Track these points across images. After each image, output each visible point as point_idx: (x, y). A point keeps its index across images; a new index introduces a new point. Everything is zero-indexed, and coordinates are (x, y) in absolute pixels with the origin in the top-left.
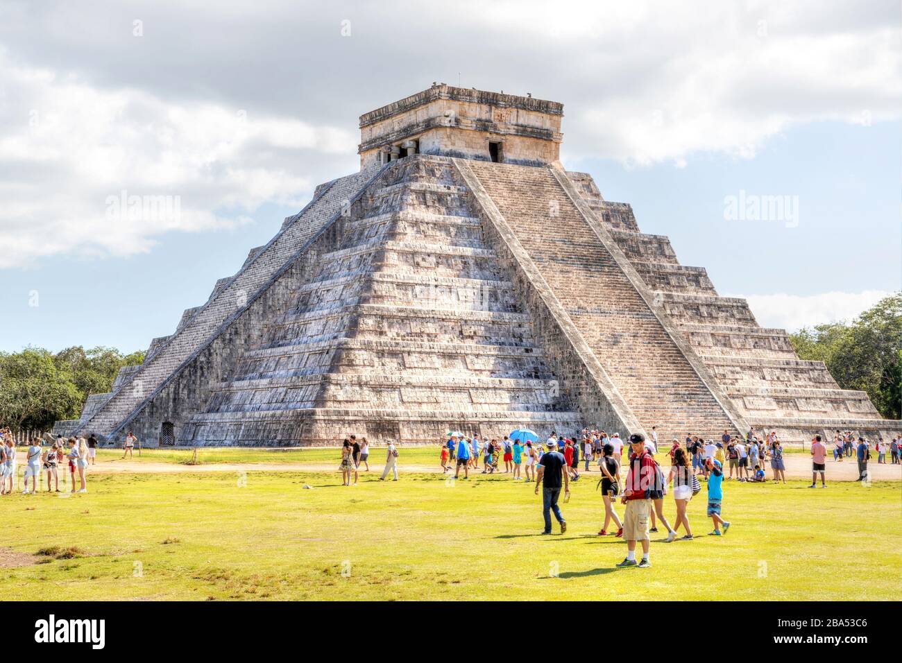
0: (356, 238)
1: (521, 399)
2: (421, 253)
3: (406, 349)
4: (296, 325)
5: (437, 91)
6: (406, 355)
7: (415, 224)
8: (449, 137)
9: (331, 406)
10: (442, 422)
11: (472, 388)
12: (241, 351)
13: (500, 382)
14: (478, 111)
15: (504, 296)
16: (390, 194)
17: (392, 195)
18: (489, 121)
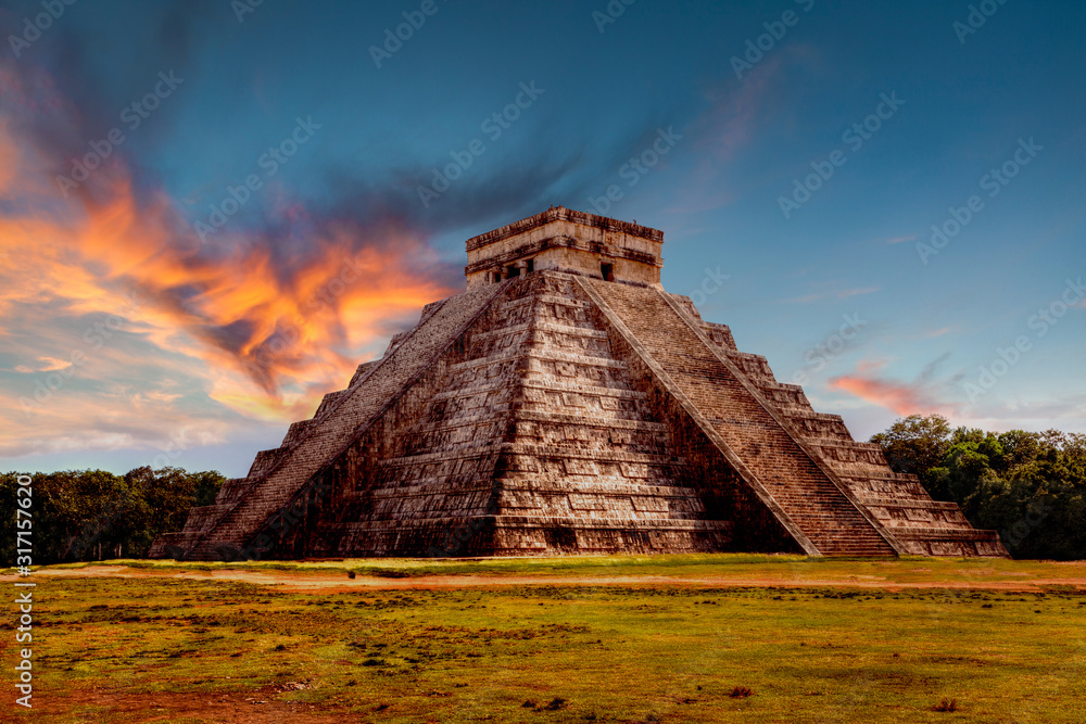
0: (486, 348)
1: (678, 508)
2: (562, 361)
3: (566, 455)
4: (437, 432)
5: (556, 212)
6: (566, 461)
7: (551, 334)
8: (566, 256)
9: (506, 512)
10: (615, 530)
11: (634, 495)
12: (374, 459)
13: (658, 490)
14: (590, 234)
15: (641, 406)
16: (518, 307)
17: (521, 308)
18: (601, 243)
